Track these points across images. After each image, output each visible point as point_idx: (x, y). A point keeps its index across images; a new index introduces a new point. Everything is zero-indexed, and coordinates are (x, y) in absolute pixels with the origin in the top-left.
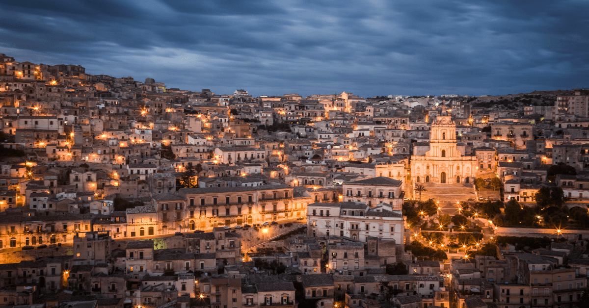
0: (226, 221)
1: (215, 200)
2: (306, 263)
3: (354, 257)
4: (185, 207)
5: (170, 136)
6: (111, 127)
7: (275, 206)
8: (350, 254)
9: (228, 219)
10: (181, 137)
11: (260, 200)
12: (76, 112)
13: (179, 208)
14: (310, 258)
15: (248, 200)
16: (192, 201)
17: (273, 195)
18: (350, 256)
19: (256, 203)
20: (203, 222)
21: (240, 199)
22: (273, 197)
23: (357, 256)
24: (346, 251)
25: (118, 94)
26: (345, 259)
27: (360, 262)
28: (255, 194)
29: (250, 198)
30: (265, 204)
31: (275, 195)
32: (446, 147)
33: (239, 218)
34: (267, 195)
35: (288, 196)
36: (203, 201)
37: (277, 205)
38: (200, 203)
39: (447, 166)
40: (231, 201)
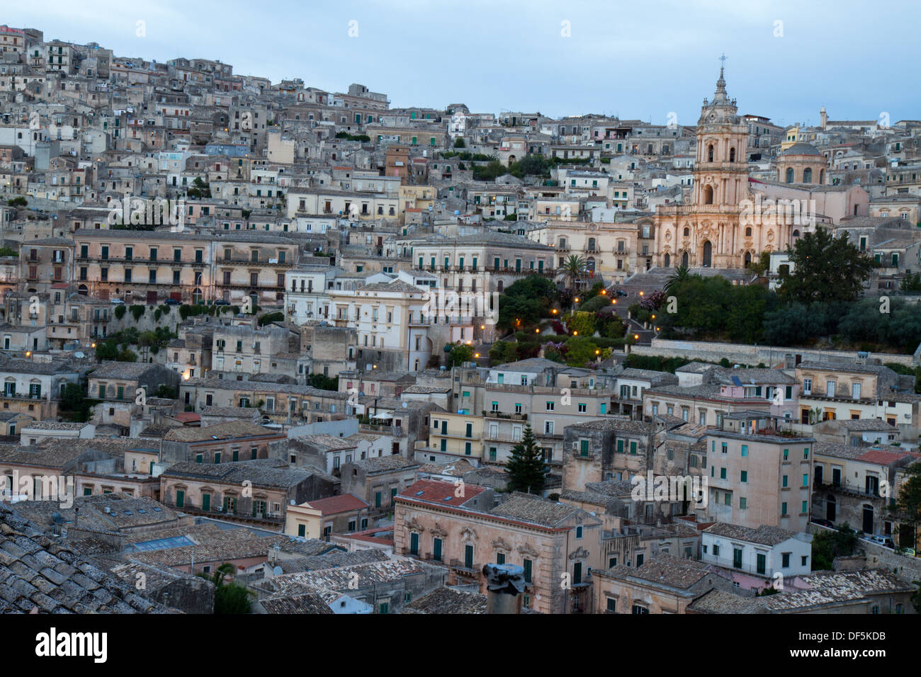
0: (149, 293)
1: (129, 251)
2: (176, 356)
3: (253, 351)
4: (70, 259)
5: (218, 166)
6: (129, 148)
7: (254, 276)
8: (247, 345)
9: (152, 289)
10: (240, 167)
11: (219, 261)
12: (76, 120)
13: (58, 260)
14: (184, 347)
15: (194, 258)
16: (85, 249)
17: (250, 252)
18: (247, 350)
19: (210, 265)
20: (104, 290)
21: (177, 253)
22: (250, 257)
23: (257, 349)
24: (240, 338)
25: (199, 98)
26: (238, 355)
27: (262, 363)
28: (208, 248)
29: (199, 254)
30: (232, 269)
31: (255, 253)
32: (715, 180)
33: (176, 290)
34: (236, 252)
35: (287, 259)
36: (105, 250)
37: (259, 275)
38: (100, 252)
39: (715, 226)
40: (159, 256)
